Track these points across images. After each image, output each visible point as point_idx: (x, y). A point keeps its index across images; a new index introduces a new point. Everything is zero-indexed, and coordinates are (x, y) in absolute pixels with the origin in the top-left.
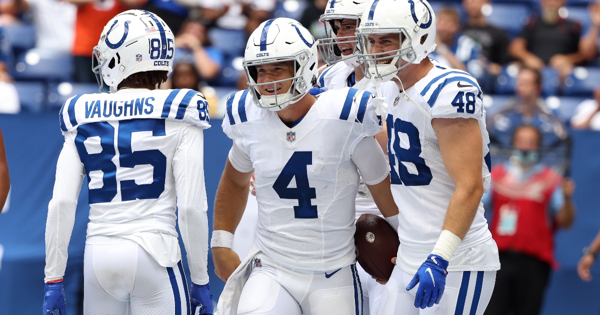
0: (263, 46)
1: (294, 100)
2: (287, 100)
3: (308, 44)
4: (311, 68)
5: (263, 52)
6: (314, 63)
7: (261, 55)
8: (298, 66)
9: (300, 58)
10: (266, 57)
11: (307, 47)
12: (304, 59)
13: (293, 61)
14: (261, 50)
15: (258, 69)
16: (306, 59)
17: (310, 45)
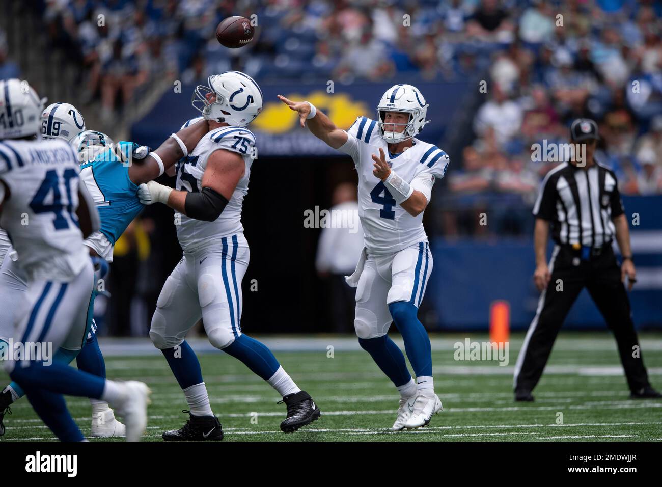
0: (392, 99)
1: (405, 139)
2: (399, 137)
3: (421, 105)
4: (420, 121)
5: (391, 104)
6: (423, 118)
7: (389, 105)
8: (412, 118)
9: (414, 113)
10: (393, 107)
11: (421, 107)
12: (416, 113)
13: (409, 114)
14: (391, 102)
15: (387, 114)
16: (417, 114)
17: (422, 106)
